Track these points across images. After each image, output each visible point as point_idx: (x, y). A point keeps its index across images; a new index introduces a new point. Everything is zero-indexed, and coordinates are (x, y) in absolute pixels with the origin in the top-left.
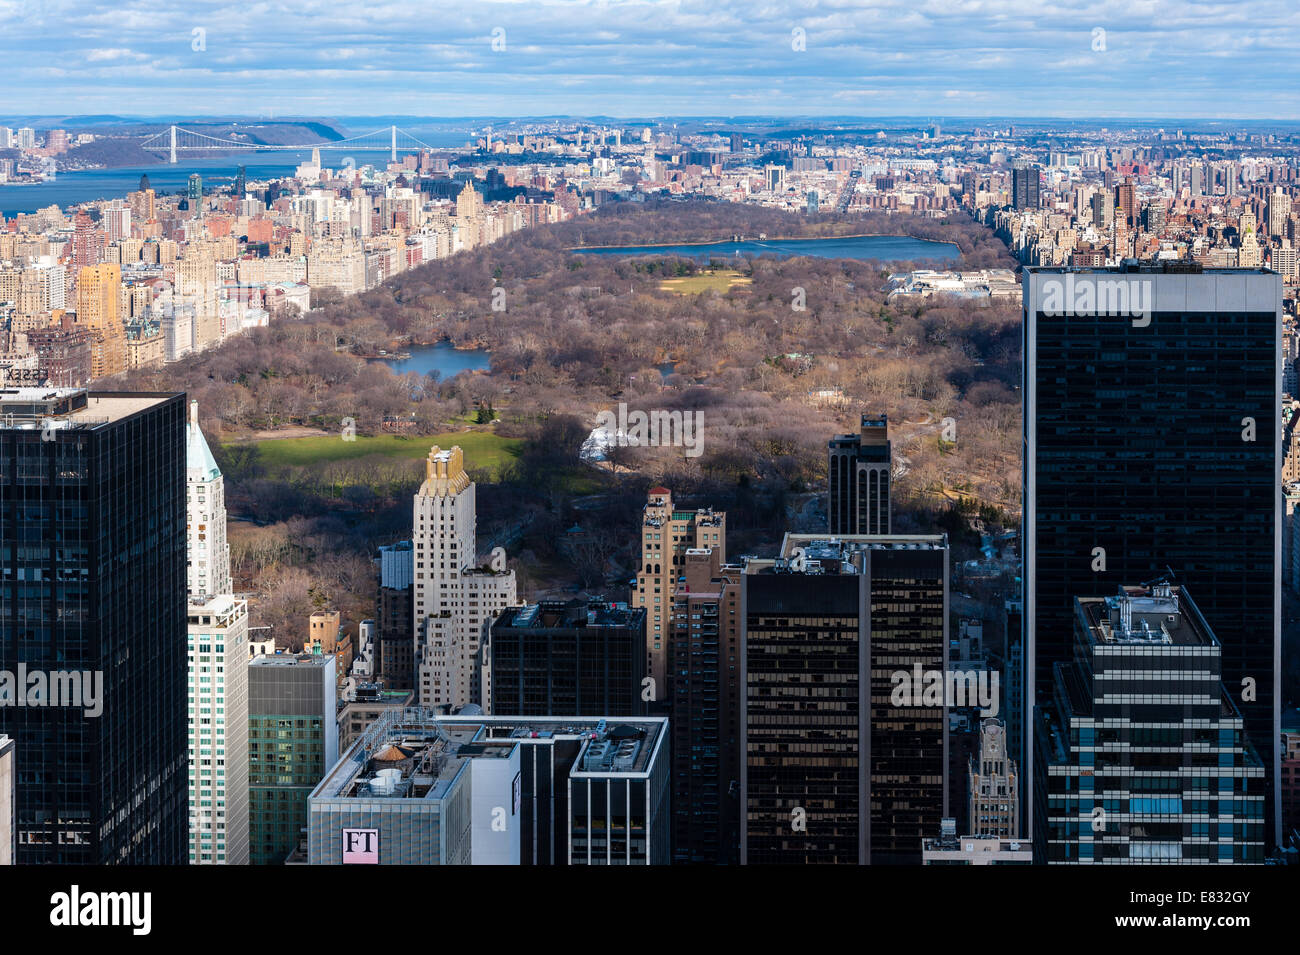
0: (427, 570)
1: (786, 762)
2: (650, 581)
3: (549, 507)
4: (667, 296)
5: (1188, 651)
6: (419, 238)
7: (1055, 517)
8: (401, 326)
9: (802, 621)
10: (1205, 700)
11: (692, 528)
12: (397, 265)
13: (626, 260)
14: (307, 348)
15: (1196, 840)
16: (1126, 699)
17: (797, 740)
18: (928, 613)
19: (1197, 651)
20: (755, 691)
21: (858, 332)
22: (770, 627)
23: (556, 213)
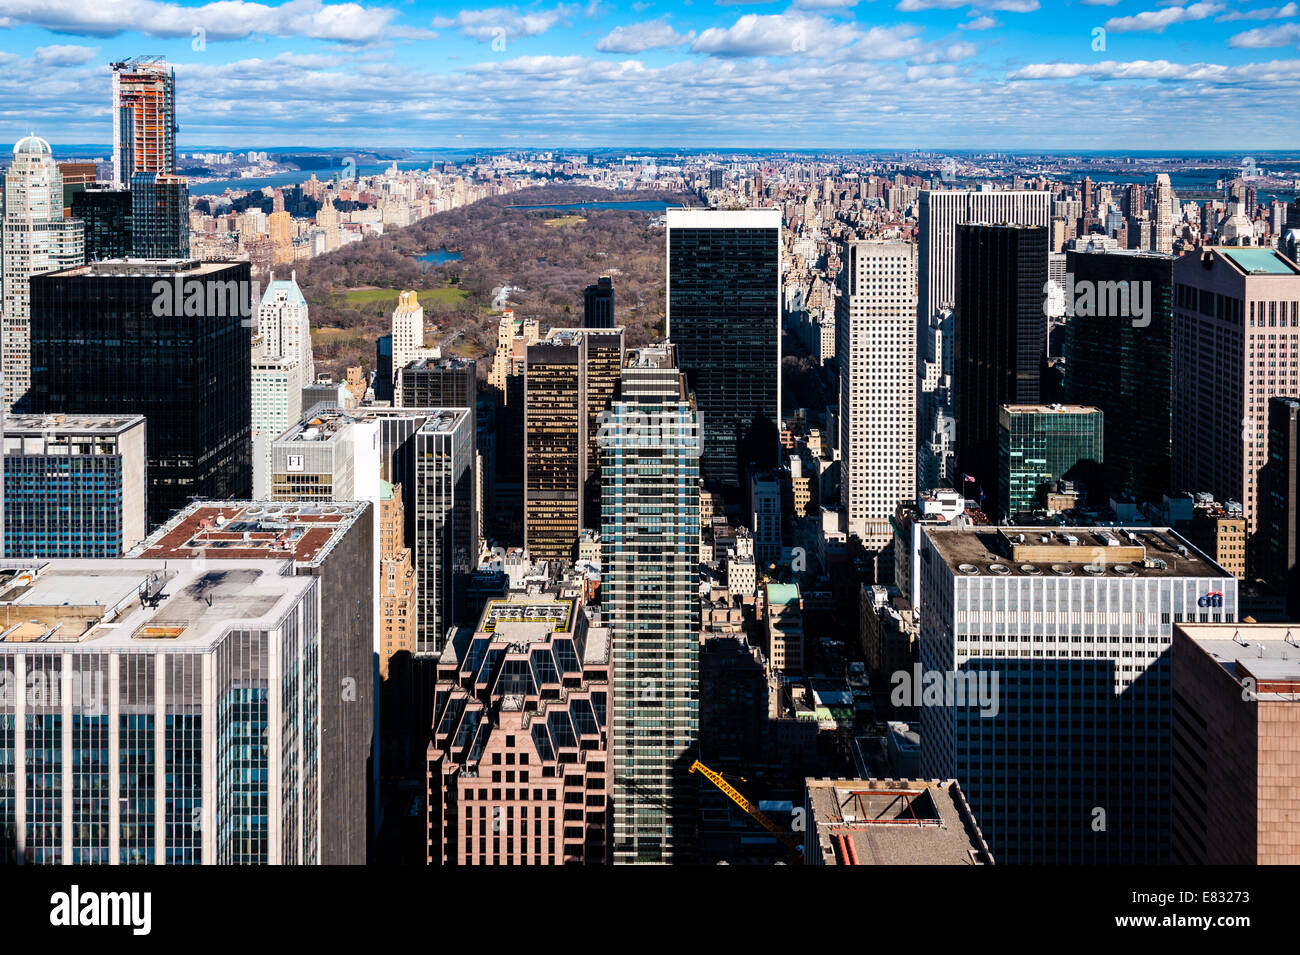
0: (398, 347)
1: (545, 430)
2: (502, 351)
3: (477, 321)
4: (546, 227)
5: (664, 371)
6: (436, 201)
7: (679, 321)
8: (423, 241)
9: (552, 367)
10: (672, 393)
11: (521, 327)
12: (425, 213)
13: (530, 211)
14: (378, 251)
15: (668, 457)
16: (637, 393)
17: (550, 420)
18: (613, 363)
19: (669, 371)
20: (531, 399)
21: (631, 243)
22: (538, 369)
23: (502, 191)
